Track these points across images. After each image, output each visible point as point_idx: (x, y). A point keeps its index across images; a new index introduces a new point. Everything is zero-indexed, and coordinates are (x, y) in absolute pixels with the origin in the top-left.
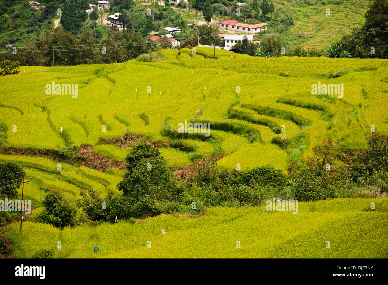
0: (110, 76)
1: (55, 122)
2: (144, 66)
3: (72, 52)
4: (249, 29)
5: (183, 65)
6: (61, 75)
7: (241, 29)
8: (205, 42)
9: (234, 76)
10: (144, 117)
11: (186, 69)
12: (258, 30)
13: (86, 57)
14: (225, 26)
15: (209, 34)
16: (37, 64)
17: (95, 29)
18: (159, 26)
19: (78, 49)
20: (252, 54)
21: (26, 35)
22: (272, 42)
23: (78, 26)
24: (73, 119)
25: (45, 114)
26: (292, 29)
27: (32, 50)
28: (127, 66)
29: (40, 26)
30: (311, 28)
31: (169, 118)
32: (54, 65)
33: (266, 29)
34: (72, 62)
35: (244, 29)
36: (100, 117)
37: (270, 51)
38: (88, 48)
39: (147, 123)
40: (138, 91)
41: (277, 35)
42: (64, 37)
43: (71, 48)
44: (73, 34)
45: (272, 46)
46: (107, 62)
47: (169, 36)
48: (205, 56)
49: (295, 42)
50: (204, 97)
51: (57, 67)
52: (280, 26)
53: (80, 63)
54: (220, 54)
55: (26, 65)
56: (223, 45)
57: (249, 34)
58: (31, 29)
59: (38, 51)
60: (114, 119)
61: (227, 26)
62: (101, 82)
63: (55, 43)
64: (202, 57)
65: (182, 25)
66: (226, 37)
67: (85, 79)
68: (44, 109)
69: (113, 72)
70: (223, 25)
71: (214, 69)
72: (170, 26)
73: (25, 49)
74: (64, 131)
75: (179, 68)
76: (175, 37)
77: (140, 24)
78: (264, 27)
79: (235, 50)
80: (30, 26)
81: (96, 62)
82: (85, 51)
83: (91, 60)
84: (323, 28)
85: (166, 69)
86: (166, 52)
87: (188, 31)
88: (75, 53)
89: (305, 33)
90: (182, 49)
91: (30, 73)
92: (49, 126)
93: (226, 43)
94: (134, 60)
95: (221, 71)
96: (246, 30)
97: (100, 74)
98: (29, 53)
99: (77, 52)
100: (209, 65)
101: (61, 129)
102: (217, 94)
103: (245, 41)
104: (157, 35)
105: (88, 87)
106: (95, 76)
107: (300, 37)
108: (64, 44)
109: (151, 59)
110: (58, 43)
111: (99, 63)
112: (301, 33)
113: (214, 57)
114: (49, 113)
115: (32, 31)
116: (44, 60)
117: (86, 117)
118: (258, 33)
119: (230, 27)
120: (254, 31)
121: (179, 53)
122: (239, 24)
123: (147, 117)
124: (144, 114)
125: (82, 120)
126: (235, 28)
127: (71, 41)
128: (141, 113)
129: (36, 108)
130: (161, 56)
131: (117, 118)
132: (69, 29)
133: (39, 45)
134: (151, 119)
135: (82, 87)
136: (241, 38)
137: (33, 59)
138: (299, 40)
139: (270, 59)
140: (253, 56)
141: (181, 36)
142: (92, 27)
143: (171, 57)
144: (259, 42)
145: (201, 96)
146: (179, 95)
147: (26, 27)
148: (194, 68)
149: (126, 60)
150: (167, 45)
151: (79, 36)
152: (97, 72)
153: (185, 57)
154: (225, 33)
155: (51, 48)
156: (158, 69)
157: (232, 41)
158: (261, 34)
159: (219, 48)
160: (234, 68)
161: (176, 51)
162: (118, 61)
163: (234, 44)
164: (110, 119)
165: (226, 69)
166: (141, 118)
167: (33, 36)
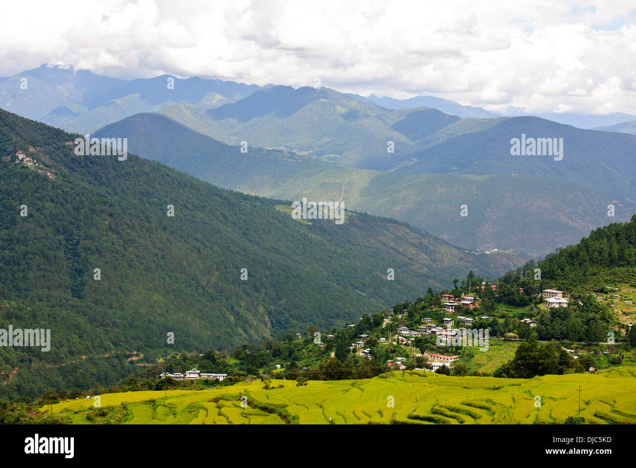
0: (361, 386)
1: (327, 414)
2: (381, 381)
3: (340, 372)
4: (447, 359)
5: (404, 380)
6: (331, 386)
7: (442, 359)
8: (420, 367)
9: (436, 387)
10: (380, 412)
11: (406, 383)
12: (453, 360)
13: (348, 375)
14: (433, 357)
15: (422, 361)
16: (319, 379)
17: (355, 358)
18: (393, 357)
19: (343, 370)
20: (448, 374)
21: (315, 362)
22: (460, 367)
23: (345, 356)
24: (337, 413)
25: (321, 409)
26: (473, 360)
27: (317, 371)
28: (371, 381)
29: (323, 357)
30: (484, 359)
31: (395, 413)
32: (329, 380)
33: (458, 359)
34: (339, 378)
35: (444, 359)
36: (354, 412)
37: (459, 372)
38: (349, 370)
39: (382, 416)
40: (377, 396)
41: (463, 363)
42: (336, 363)
43: (339, 370)
44: (342, 361)
45: (460, 370)
46: (360, 378)
47: (399, 363)
48: (419, 375)
49: (475, 367)
50: (417, 400)
51: (331, 381)
52: (466, 358)
53: (344, 379)
54: (428, 374)
55: (312, 380)
56: (432, 369)
57: (447, 362)
58: (318, 358)
59: (320, 372)
60: (362, 413)
61: (434, 357)
62: (355, 390)
63: (330, 366)
64: (417, 376)
65: (407, 356)
66: (434, 364)
67: (346, 388)
68: (321, 406)
69: (362, 384)
70: (431, 357)
71: (424, 384)
72: (400, 357)
73: (312, 370)
74: (332, 420)
75: (402, 382)
76: (403, 363)
77: (382, 356)
78: (457, 358)
79: (438, 372)
80: (318, 356)
81: (354, 378)
82: (347, 372)
83: (351, 377)
84: (492, 359)
85: (395, 383)
86: (396, 372)
87: (411, 360)
88: (342, 373)
89: (481, 362)
90: (405, 371)
91: (314, 385)
92: (323, 417)
93: (434, 368)
94: (376, 377)
95: (427, 385)
96: (446, 360)
97: (355, 385)
98: (315, 373)
99: (343, 372)
100: (421, 381)
101: (331, 419)
102: (425, 398)
103: (444, 366)
104: (392, 362)
105: (347, 393)
106: (352, 387)
107: (478, 364)
108: (335, 367)
109: (386, 376)
110: (332, 367)
111: (356, 379)
112: (478, 362)
113: (424, 376)
114: (323, 409)
115: (318, 360)
116: (323, 377)
117: (345, 412)
118: (453, 362)
119: (436, 358)
120: (450, 361)
121: (404, 373)
122: (441, 356)
123: (382, 412)
124: (380, 410)
125: (343, 413)
126: (439, 358)
127: (339, 366)
128: (378, 409)
129: (316, 406)
130: (393, 375)
131: (364, 412)
132: (339, 359)
133: (321, 368)
134: (384, 414)
135: (344, 393)
136: (441, 364)
137: (317, 376)
138: (478, 366)
139: (459, 377)
140: (448, 375)
141: (407, 363)
142: (353, 357)
143: (398, 375)
144: (453, 367)
145: (415, 400)
146: (402, 399)
147: (315, 357)
148: (411, 382)
149: (372, 377)
150: (397, 368)
151: (345, 362)
152: (353, 384)
153: (407, 376)
154: (433, 361)
155: (328, 370)
156: (389, 383)
157: (437, 366)
158: (454, 362)
159: (428, 370)
160: (436, 383)
161: (402, 372)
162: (367, 378)
163: (438, 367)
164: (359, 414)
165: (431, 384)
166: (378, 412)
167: (319, 362)
